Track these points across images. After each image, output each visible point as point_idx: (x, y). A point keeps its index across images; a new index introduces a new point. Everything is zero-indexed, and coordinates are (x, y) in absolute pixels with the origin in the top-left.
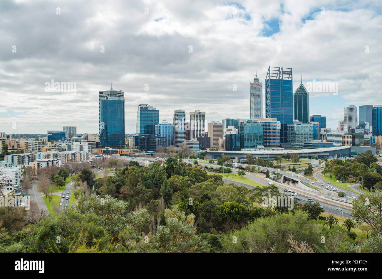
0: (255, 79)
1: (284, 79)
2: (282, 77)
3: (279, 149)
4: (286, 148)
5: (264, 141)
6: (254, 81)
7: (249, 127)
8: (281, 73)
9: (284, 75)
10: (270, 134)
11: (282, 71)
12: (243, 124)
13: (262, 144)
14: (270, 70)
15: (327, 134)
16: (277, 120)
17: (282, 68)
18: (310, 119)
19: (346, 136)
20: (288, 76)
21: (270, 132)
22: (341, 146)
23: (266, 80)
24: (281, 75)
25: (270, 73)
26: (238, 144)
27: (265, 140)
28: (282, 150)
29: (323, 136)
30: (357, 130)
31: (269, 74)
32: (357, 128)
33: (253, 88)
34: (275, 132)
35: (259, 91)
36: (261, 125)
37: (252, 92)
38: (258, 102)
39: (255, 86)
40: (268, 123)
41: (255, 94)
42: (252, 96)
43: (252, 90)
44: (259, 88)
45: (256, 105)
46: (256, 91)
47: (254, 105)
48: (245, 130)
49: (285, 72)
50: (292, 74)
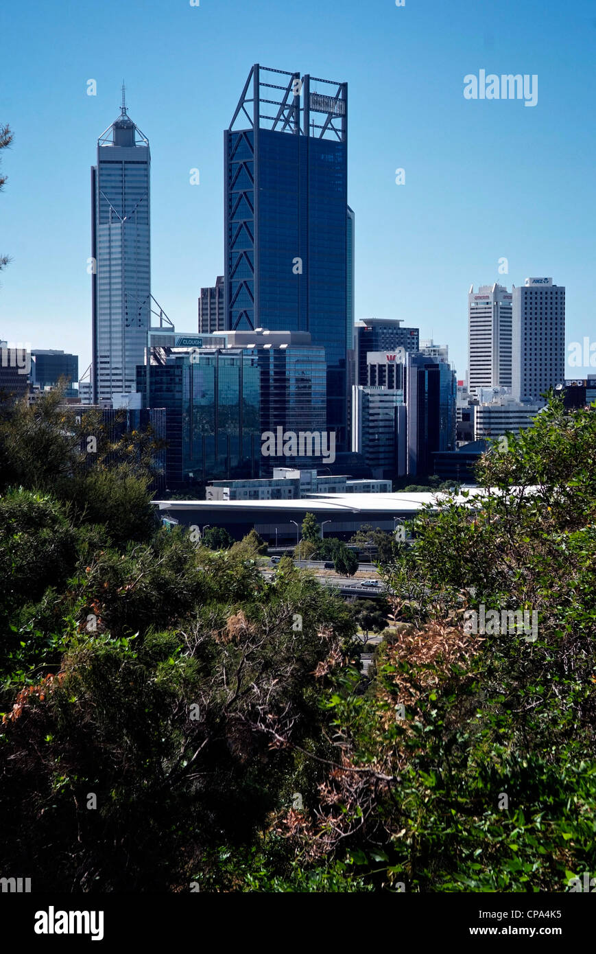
0: (118, 127)
2: (307, 125)
6: (117, 138)
7: (201, 372)
9: (313, 117)
12: (173, 357)
14: (257, 84)
17: (307, 77)
18: (355, 337)
20: (324, 119)
23: (230, 136)
24: (302, 113)
25: (257, 100)
30: (593, 393)
32: (591, 384)
33: (113, 172)
34: (309, 401)
35: (142, 191)
36: (250, 362)
37: (105, 191)
38: (139, 247)
39: (121, 162)
40: (272, 353)
41: (120, 203)
42: (105, 215)
43: (104, 184)
44: (142, 172)
45: (129, 259)
46: (130, 191)
47: (120, 262)
48: (186, 387)
49: (319, 99)
50: (343, 113)
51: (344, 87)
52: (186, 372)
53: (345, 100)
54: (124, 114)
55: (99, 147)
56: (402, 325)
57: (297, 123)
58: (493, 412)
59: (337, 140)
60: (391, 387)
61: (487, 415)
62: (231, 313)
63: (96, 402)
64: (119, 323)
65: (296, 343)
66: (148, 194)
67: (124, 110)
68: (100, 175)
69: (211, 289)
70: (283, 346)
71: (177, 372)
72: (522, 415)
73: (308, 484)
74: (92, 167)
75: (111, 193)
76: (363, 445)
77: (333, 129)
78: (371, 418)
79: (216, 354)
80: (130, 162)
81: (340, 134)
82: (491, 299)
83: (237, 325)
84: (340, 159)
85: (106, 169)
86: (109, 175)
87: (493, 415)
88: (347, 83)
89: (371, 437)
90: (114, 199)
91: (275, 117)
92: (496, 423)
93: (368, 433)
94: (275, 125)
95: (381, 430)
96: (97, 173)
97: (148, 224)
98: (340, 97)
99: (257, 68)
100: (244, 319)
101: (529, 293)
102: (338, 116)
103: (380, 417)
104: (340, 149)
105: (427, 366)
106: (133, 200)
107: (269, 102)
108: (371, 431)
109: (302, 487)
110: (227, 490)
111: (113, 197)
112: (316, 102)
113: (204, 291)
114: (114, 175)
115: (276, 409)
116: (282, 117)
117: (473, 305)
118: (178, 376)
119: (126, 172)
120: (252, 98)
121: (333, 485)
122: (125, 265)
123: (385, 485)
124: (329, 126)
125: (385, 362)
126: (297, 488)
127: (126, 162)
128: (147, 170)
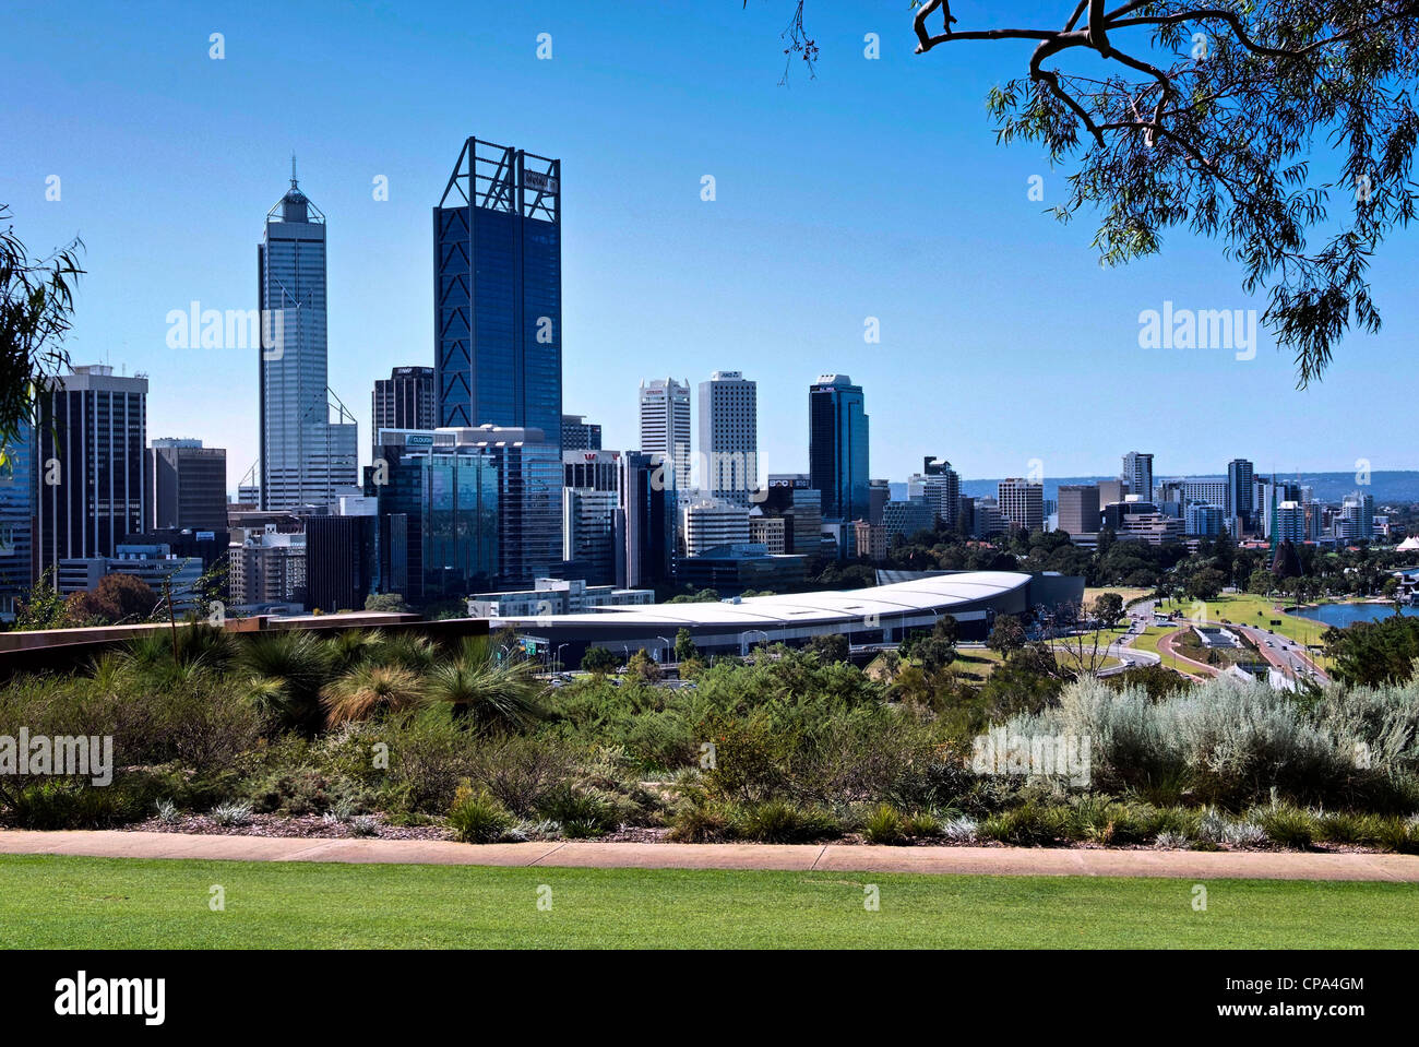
0: (288, 201)
2: (522, 204)
6: (287, 213)
7: (441, 473)
9: (528, 195)
12: (409, 456)
14: (473, 159)
16: (543, 437)
17: (522, 153)
23: (439, 213)
25: (473, 176)
28: (646, 601)
31: (464, 183)
32: (797, 484)
33: (285, 251)
35: (318, 272)
36: (486, 462)
37: (275, 271)
38: (316, 335)
39: (294, 240)
40: (506, 451)
41: (294, 285)
42: (276, 298)
43: (275, 265)
44: (318, 252)
45: (306, 348)
46: (304, 272)
47: (295, 351)
48: (425, 491)
49: (532, 176)
50: (555, 191)
51: (556, 164)
52: (425, 473)
53: (557, 177)
54: (295, 187)
55: (269, 225)
56: (584, 422)
57: (512, 202)
58: (706, 515)
59: (549, 219)
60: (598, 489)
61: (699, 518)
62: (442, 408)
63: (264, 509)
64: (294, 419)
65: (530, 441)
66: (325, 276)
67: (295, 183)
68: (270, 254)
69: (387, 381)
70: (517, 444)
71: (415, 473)
72: (733, 517)
73: (577, 596)
74: (260, 246)
75: (283, 274)
76: (575, 552)
77: (544, 208)
78: (584, 522)
79: (455, 453)
80: (304, 240)
81: (552, 214)
82: (666, 395)
83: (449, 420)
84: (552, 242)
85: (278, 247)
86: (280, 254)
87: (706, 518)
88: (559, 160)
89: (584, 543)
90: (286, 281)
91: (486, 193)
92: (710, 527)
93: (580, 539)
94: (486, 202)
95: (593, 535)
96: (266, 251)
97: (325, 309)
98: (552, 174)
99: (472, 142)
100: (459, 414)
101: (719, 387)
102: (550, 195)
103: (592, 522)
104: (554, 228)
106: (309, 282)
107: (483, 177)
108: (584, 536)
109: (572, 600)
110: (495, 604)
111: (285, 278)
112: (529, 180)
113: (379, 384)
114: (288, 255)
115: (510, 513)
116: (494, 194)
117: (644, 400)
118: (417, 478)
119: (300, 251)
120: (467, 172)
121: (599, 597)
122: (302, 354)
123: (648, 596)
124: (539, 205)
125: (584, 461)
126: (565, 600)
127: (300, 240)
128: (324, 249)
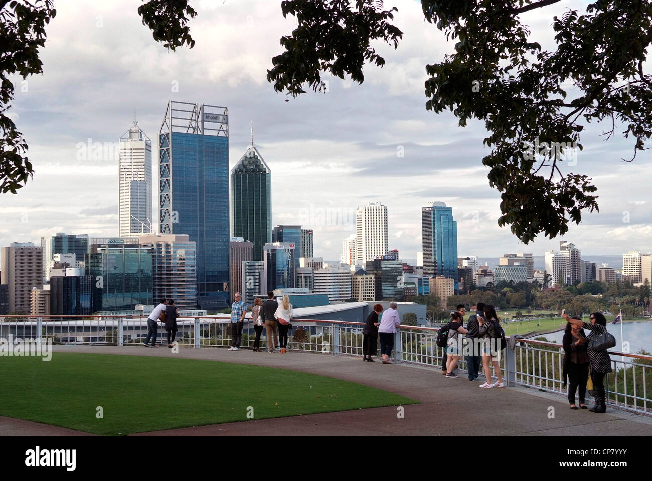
0: (132, 132)
1: (206, 133)
2: (203, 129)
3: (193, 311)
4: (212, 310)
5: (154, 293)
6: (131, 137)
7: (114, 257)
8: (200, 119)
9: (207, 125)
10: (170, 274)
11: (203, 114)
12: (99, 249)
13: (150, 300)
15: (315, 272)
16: (188, 239)
17: (202, 108)
18: (273, 235)
19: (360, 278)
20: (217, 126)
21: (170, 270)
22: (347, 301)
23: (160, 135)
24: (200, 124)
26: (86, 303)
27: (157, 291)
28: (201, 314)
29: (305, 277)
30: (386, 263)
31: (168, 121)
32: (386, 258)
33: (127, 155)
34: (184, 270)
35: (142, 163)
36: (147, 251)
37: (123, 164)
38: (140, 192)
39: (131, 149)
40: (163, 246)
42: (123, 176)
44: (142, 154)
45: (133, 198)
46: (135, 164)
48: (104, 265)
49: (210, 116)
50: (225, 122)
51: (226, 109)
52: (104, 257)
53: (227, 116)
56: (303, 228)
59: (224, 136)
67: (135, 123)
71: (100, 257)
72: (341, 275)
77: (223, 130)
80: (136, 149)
81: (226, 133)
83: (164, 231)
91: (188, 126)
99: (171, 102)
102: (225, 124)
104: (225, 140)
105: (272, 250)
106: (137, 168)
107: (178, 118)
112: (208, 117)
116: (191, 126)
118: (100, 259)
119: (134, 154)
124: (221, 129)
127: (134, 149)
